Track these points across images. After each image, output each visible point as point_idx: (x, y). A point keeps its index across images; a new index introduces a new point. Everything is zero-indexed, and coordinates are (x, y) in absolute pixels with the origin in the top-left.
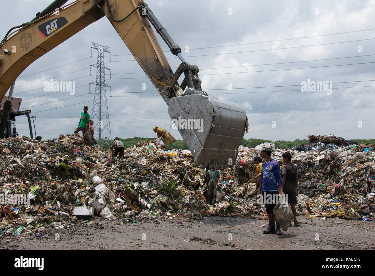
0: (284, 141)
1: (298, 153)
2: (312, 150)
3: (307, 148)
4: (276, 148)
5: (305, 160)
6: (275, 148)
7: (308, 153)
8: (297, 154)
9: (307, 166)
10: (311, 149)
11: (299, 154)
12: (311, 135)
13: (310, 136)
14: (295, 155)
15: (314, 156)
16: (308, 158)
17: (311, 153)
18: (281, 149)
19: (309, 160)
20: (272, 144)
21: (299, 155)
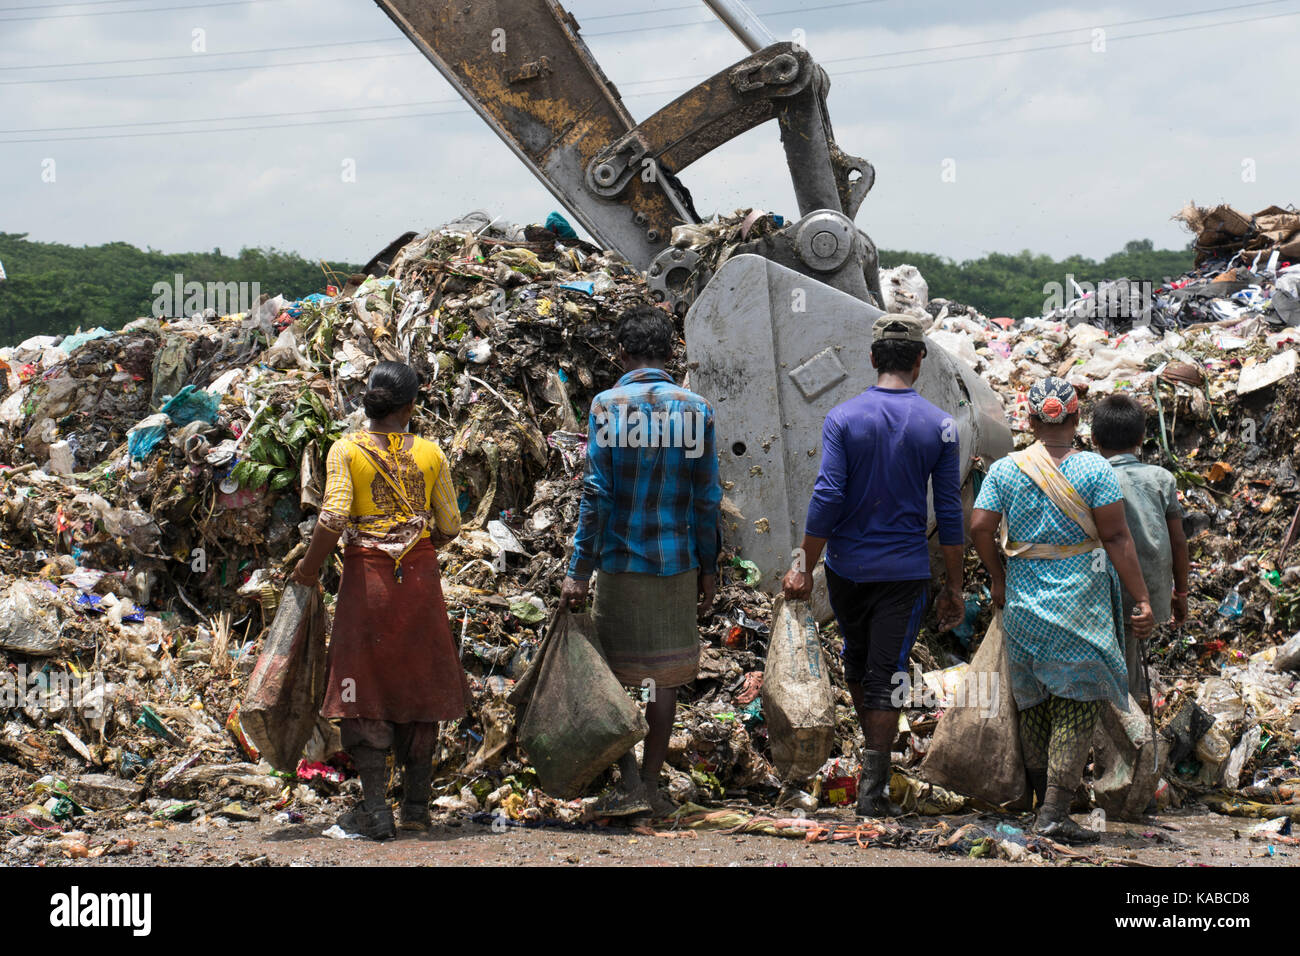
0: (1035, 255)
1: (1105, 343)
2: (1211, 318)
3: (1177, 306)
4: (934, 311)
5: (1151, 389)
6: (928, 310)
7: (1174, 339)
8: (1092, 352)
9: (1159, 434)
10: (1204, 310)
11: (1105, 350)
12: (1211, 206)
13: (1202, 213)
14: (1075, 356)
15: (1216, 363)
16: (1170, 381)
17: (1203, 338)
18: (973, 317)
19: (1180, 392)
20: (908, 274)
21: (1110, 358)
